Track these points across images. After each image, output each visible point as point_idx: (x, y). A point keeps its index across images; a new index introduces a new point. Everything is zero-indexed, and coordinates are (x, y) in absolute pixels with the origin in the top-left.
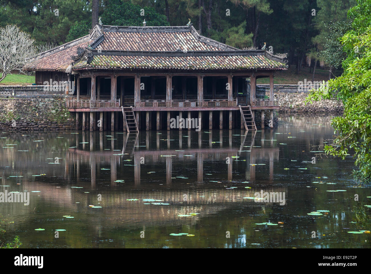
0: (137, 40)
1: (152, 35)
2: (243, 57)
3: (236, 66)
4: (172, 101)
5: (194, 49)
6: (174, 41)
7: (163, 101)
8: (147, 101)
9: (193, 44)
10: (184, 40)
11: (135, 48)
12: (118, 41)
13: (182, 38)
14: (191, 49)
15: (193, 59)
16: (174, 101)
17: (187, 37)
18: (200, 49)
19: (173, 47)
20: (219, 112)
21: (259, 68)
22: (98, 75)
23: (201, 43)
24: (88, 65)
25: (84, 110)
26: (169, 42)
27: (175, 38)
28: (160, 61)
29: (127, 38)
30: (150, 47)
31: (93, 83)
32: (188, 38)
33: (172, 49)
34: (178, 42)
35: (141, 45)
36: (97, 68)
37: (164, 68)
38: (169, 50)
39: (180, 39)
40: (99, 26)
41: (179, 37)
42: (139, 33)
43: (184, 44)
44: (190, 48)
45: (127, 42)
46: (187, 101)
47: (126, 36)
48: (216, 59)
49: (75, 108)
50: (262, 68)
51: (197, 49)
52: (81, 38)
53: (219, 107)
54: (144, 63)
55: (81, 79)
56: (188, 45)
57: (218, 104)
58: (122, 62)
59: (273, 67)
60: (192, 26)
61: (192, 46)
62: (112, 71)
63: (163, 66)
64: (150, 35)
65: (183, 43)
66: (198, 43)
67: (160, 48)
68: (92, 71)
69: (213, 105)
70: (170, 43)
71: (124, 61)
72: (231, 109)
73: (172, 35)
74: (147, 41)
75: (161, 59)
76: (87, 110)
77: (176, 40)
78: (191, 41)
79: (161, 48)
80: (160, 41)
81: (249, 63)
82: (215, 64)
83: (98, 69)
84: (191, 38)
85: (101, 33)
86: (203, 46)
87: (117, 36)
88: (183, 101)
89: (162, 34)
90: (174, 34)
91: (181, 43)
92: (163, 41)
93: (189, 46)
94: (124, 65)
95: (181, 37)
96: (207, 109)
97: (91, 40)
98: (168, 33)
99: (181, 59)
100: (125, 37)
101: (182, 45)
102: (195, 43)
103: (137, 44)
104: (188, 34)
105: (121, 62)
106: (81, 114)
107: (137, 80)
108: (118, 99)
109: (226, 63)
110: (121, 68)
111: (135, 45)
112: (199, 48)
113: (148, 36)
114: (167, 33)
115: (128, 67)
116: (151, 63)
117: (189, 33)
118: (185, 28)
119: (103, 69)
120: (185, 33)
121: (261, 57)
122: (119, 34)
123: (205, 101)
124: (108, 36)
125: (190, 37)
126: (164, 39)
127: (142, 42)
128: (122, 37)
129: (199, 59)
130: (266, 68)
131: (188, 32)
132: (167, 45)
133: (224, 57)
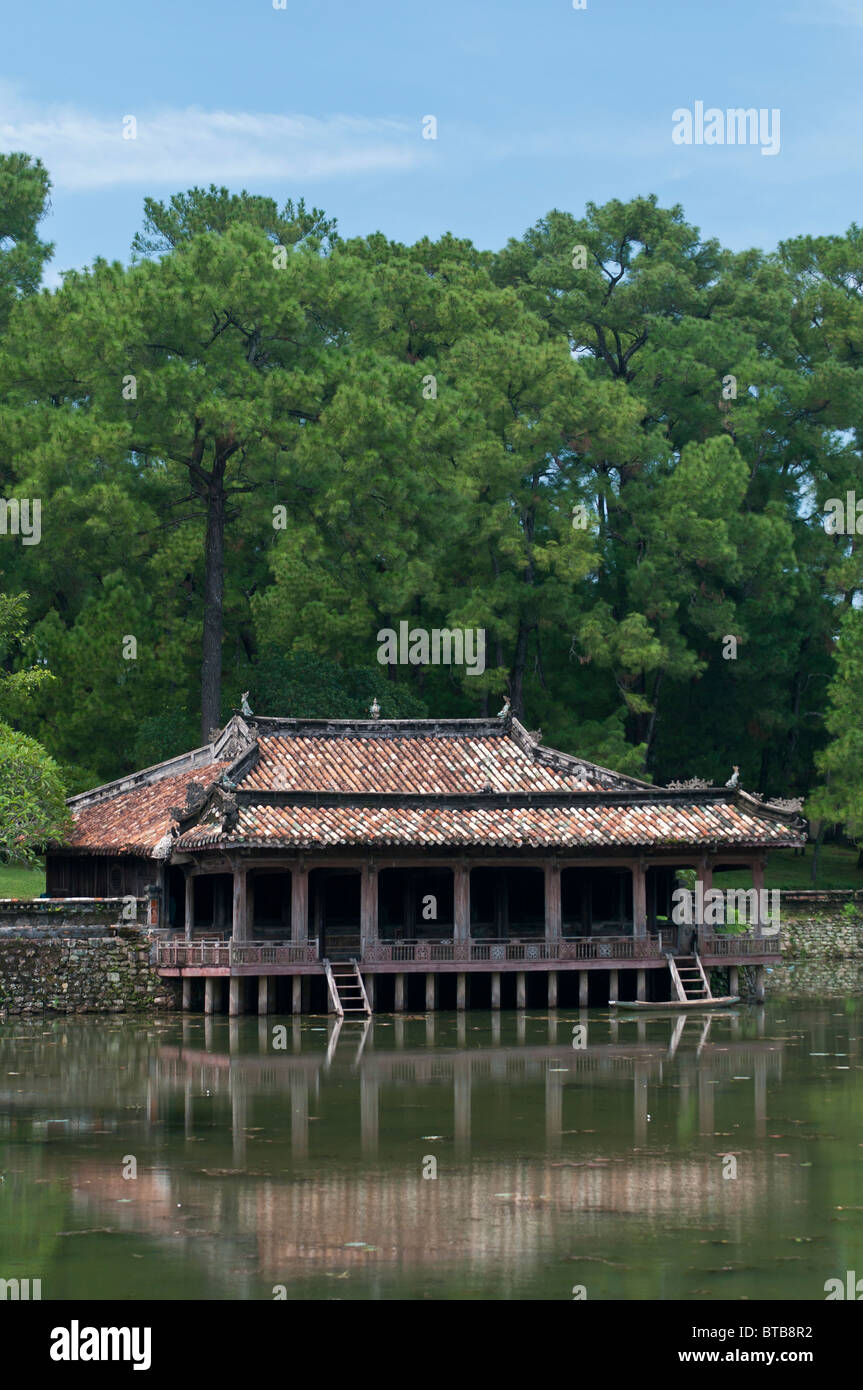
0: (356, 761)
1: (398, 747)
2: (673, 810)
3: (657, 838)
4: (472, 942)
5: (524, 785)
6: (464, 763)
7: (445, 942)
8: (399, 943)
9: (520, 771)
10: (494, 760)
11: (353, 786)
12: (301, 763)
13: (487, 753)
14: (516, 785)
15: (530, 816)
16: (477, 942)
17: (501, 750)
18: (542, 788)
19: (463, 781)
20: (606, 973)
21: (724, 840)
22: (252, 866)
23: (542, 770)
24: (224, 835)
25: (213, 972)
26: (449, 765)
27: (465, 755)
28: (434, 823)
29: (328, 755)
30: (397, 780)
31: (239, 889)
32: (505, 755)
33: (459, 786)
34: (476, 768)
35: (367, 775)
36: (252, 845)
37: (448, 843)
38: (453, 789)
39: (482, 756)
40: (244, 718)
41: (478, 752)
42: (359, 740)
43: (495, 771)
44: (514, 783)
45: (328, 767)
46: (515, 942)
47: (322, 749)
48: (596, 816)
49: (181, 966)
50: (732, 840)
51: (533, 786)
52: (186, 755)
53: (607, 958)
54: (389, 829)
55: (198, 880)
56: (506, 775)
57: (605, 950)
58: (324, 826)
59: (763, 839)
60: (515, 720)
61: (519, 779)
62: (293, 852)
63: (447, 838)
64: (393, 745)
65: (492, 767)
66: (535, 770)
67: (425, 784)
68: (235, 852)
69: (590, 953)
70: (453, 769)
71: (329, 822)
72: (644, 965)
73: (456, 744)
74: (385, 765)
75: (437, 818)
76: (222, 972)
77: (469, 760)
78: (513, 763)
79: (430, 784)
80: (423, 762)
81: (693, 828)
82: (596, 832)
83: (255, 848)
84: (514, 755)
85: (250, 739)
86: (549, 778)
87: (297, 749)
88: (502, 942)
89: (427, 743)
90: (462, 741)
91: (487, 771)
92: (432, 764)
93: (510, 779)
94: (333, 834)
95: (482, 749)
96: (573, 966)
97: (216, 761)
98: (445, 741)
99: (497, 817)
100: (321, 752)
101: (490, 774)
102: (526, 769)
103: (357, 772)
104: (503, 743)
105: (320, 825)
106: (198, 983)
107: (368, 881)
108: (311, 935)
109: (628, 829)
110: (325, 843)
111: (352, 775)
112: (538, 783)
113: (387, 748)
114: (440, 739)
115: (343, 841)
116: (409, 826)
117: (506, 738)
118: (494, 726)
119: (270, 848)
120: (493, 739)
121: (727, 810)
122: (302, 744)
123: (567, 941)
124: (272, 749)
125: (510, 750)
126: (434, 757)
127: (370, 767)
128: (311, 750)
129: (547, 816)
130: (743, 841)
131: (502, 737)
132: (445, 775)
133: (620, 809)
